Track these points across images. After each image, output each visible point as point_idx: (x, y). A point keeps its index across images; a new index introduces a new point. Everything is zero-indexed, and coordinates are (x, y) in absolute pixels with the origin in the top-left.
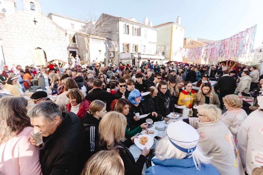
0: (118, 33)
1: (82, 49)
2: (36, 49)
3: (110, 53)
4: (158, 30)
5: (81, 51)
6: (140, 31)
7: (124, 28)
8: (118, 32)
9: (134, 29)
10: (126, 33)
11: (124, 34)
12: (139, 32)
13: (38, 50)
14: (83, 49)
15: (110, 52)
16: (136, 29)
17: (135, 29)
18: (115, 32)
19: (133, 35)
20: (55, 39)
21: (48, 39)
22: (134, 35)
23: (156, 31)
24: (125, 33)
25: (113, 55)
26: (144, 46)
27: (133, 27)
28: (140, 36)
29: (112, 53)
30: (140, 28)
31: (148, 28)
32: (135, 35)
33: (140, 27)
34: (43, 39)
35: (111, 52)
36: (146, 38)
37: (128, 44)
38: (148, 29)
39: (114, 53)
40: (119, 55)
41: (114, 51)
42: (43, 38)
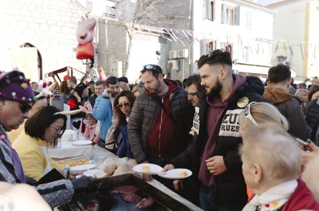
0: (190, 17)
1: (108, 53)
2: (23, 48)
3: (169, 62)
4: (277, 12)
5: (106, 58)
6: (239, 15)
7: (205, 8)
8: (192, 15)
9: (225, 10)
10: (207, 18)
11: (203, 19)
12: (236, 17)
13: (26, 48)
14: (111, 52)
15: (169, 60)
16: (229, 11)
17: (227, 10)
18: (183, 17)
19: (222, 23)
20: (64, 26)
21: (50, 25)
22: (225, 22)
23: (272, 16)
24: (204, 17)
25: (177, 65)
26: (246, 48)
27: (222, 5)
28: (238, 24)
29: (174, 63)
30: (239, 8)
31: (255, 8)
32: (227, 23)
33: (237, 6)
34: (40, 26)
35: (173, 59)
36: (250, 29)
37: (210, 41)
38: (253, 10)
39: (179, 62)
40: (190, 66)
41: (179, 57)
42: (40, 24)
